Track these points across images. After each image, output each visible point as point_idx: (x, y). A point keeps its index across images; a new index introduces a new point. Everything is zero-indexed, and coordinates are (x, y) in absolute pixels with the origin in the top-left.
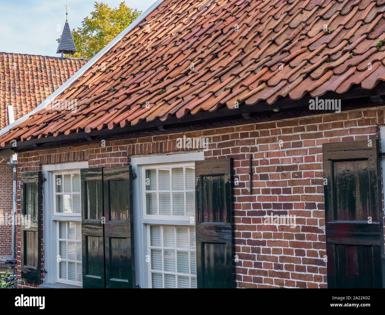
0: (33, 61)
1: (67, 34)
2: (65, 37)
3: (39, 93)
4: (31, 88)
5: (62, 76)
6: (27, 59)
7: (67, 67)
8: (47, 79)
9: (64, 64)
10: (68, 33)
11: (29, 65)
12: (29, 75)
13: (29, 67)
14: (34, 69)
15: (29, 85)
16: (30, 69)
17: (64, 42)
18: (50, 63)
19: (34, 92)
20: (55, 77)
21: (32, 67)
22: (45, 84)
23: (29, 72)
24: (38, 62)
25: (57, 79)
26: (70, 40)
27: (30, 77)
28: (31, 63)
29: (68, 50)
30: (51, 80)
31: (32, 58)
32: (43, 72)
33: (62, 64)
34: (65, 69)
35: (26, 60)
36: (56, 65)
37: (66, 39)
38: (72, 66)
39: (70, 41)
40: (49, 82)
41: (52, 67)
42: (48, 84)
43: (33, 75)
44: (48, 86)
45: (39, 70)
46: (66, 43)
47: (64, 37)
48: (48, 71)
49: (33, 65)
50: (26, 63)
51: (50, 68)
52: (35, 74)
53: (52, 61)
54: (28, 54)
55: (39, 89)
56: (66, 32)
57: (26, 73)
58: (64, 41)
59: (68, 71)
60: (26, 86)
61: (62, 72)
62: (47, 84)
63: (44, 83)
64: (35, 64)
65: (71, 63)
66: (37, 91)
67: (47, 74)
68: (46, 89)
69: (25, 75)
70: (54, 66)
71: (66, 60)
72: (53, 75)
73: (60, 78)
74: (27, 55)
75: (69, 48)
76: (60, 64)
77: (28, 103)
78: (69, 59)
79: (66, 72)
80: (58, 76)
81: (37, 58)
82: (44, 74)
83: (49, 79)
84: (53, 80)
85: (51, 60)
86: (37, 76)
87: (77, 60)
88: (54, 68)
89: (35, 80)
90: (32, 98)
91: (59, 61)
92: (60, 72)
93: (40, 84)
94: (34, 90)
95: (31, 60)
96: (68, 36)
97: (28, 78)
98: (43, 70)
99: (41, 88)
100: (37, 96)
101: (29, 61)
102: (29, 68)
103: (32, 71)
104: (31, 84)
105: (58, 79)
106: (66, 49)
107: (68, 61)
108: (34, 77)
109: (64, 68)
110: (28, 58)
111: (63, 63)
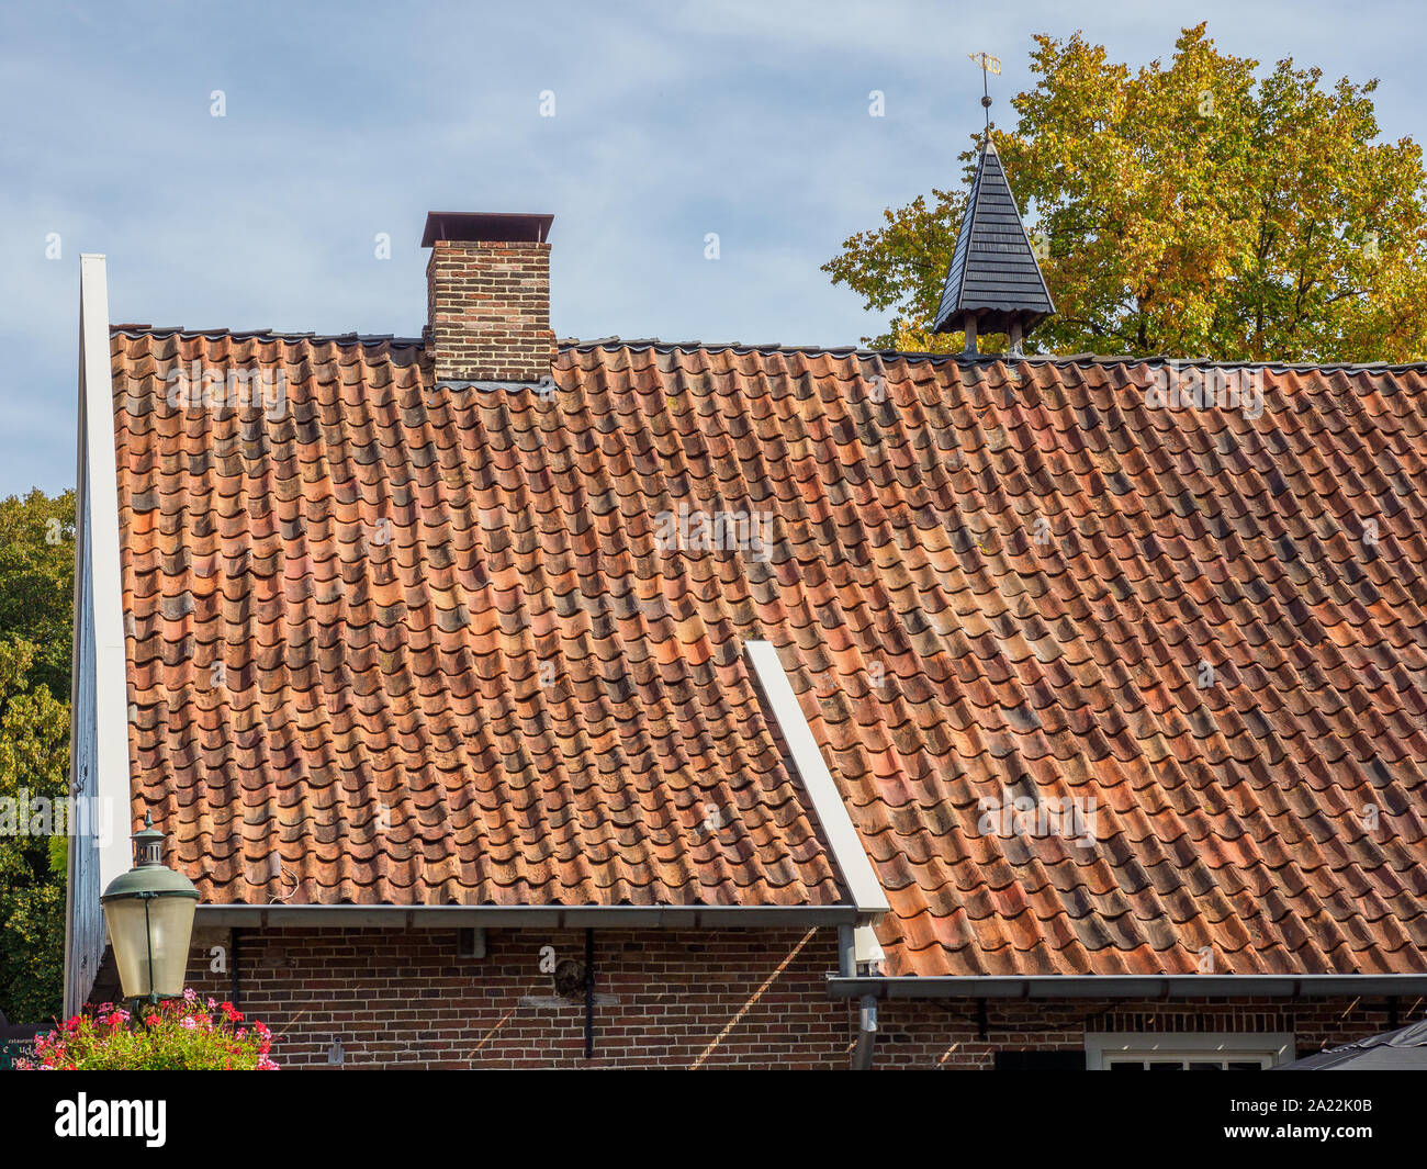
0: (815, 385)
1: (993, 218)
2: (985, 238)
3: (895, 565)
4: (843, 539)
5: (995, 463)
6: (781, 374)
7: (1011, 405)
8: (915, 480)
9: (991, 395)
10: (1000, 209)
11: (801, 409)
12: (813, 460)
13: (803, 416)
14: (830, 427)
15: (826, 522)
16: (809, 429)
17: (983, 266)
18: (909, 391)
19: (865, 562)
20: (958, 469)
21: (817, 418)
22: (912, 514)
23: (811, 447)
24: (844, 390)
25: (969, 481)
26: (1017, 249)
27: (822, 475)
28: (806, 394)
29: (1008, 308)
30: (942, 489)
31: (809, 365)
32: (886, 443)
33: (979, 393)
34: (1004, 418)
35: (777, 380)
36: (945, 397)
37: (991, 247)
38: (1035, 403)
39: (1014, 258)
40: (932, 496)
41: (927, 413)
42: (929, 512)
43: (831, 460)
44: (934, 523)
45: (858, 430)
46: (994, 267)
47: (980, 237)
48: (911, 436)
49: (823, 408)
50: (782, 397)
51: (917, 415)
52: (843, 454)
53: (922, 377)
54: (785, 345)
55: (885, 541)
56: (987, 208)
57: (794, 451)
58: (980, 256)
59: (1020, 429)
60: (813, 530)
61: (991, 440)
62: (924, 508)
63: (905, 506)
64: (832, 397)
65: (1026, 384)
66: (878, 556)
67: (907, 453)
68: (925, 537)
69: (793, 467)
70: (936, 406)
71: (998, 371)
72: (943, 457)
73: (987, 471)
74: (774, 348)
75: (1015, 297)
76: (967, 395)
77: (850, 623)
78: (1013, 362)
79: (1012, 439)
80: (972, 463)
81: (836, 366)
82: (894, 458)
83: (926, 481)
84: (952, 488)
85: (912, 373)
86: (857, 466)
87: (1060, 366)
88: (942, 416)
89: (851, 490)
90: (864, 594)
91: (959, 375)
92: (977, 438)
93: (885, 514)
94: (858, 545)
95: (802, 375)
96: (1001, 228)
97: (810, 479)
98: (882, 431)
99: (898, 540)
100: (887, 580)
101: (793, 385)
102: (805, 426)
103: (824, 439)
104: (837, 515)
105: (976, 481)
106: (994, 306)
107: (1011, 375)
108: (844, 471)
109: (993, 415)
110: (784, 364)
111: (986, 385)
